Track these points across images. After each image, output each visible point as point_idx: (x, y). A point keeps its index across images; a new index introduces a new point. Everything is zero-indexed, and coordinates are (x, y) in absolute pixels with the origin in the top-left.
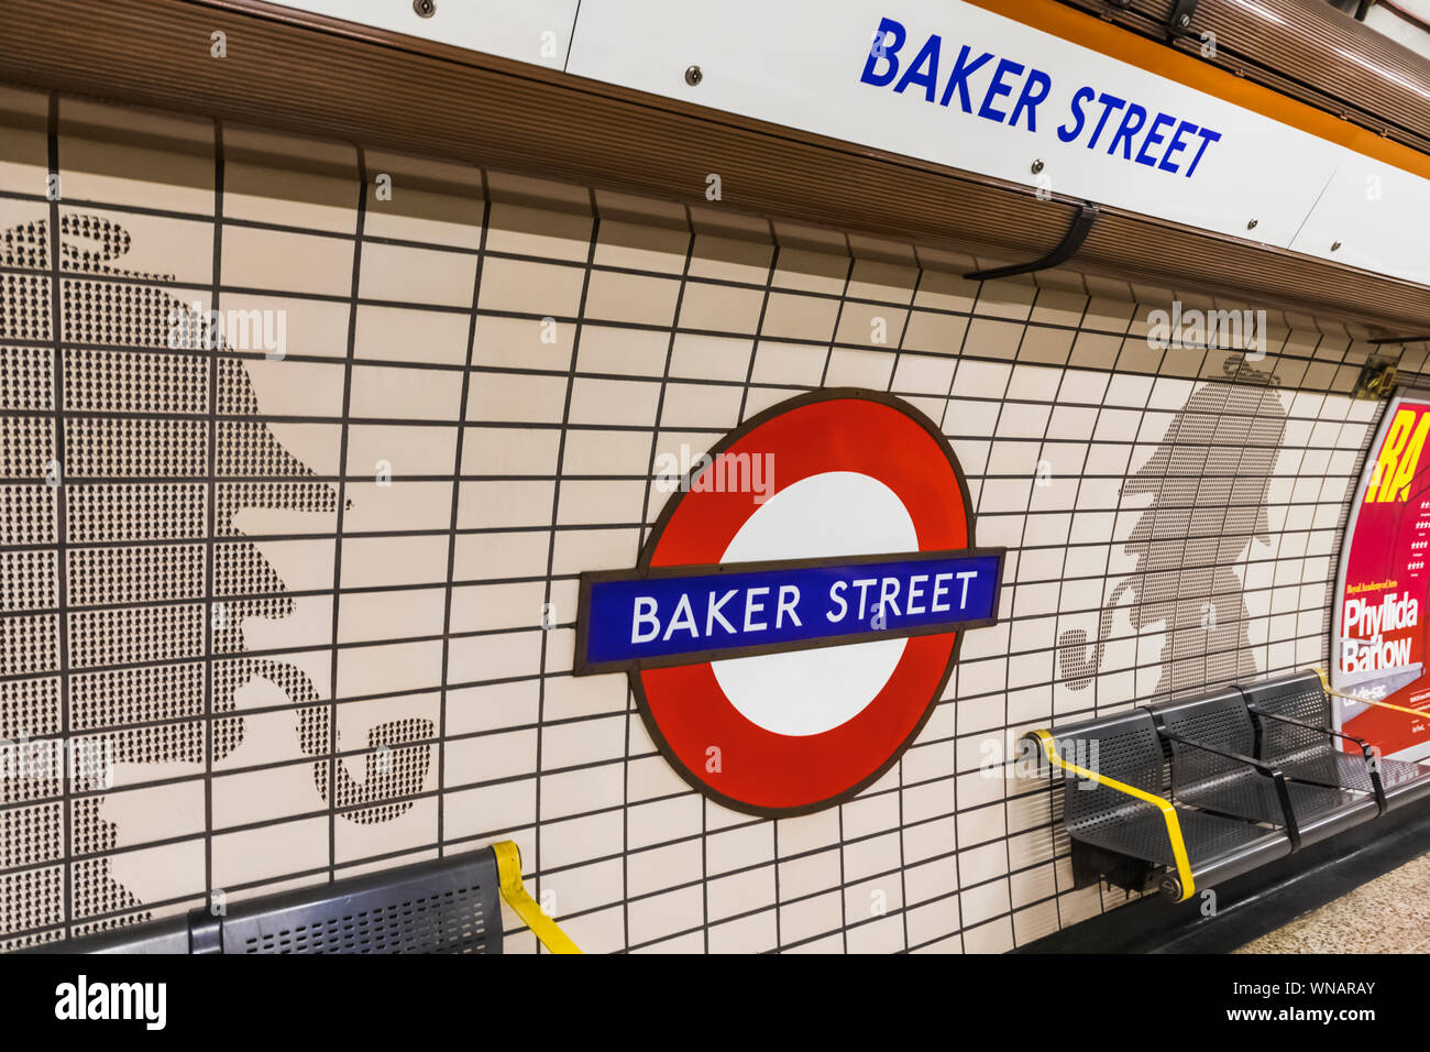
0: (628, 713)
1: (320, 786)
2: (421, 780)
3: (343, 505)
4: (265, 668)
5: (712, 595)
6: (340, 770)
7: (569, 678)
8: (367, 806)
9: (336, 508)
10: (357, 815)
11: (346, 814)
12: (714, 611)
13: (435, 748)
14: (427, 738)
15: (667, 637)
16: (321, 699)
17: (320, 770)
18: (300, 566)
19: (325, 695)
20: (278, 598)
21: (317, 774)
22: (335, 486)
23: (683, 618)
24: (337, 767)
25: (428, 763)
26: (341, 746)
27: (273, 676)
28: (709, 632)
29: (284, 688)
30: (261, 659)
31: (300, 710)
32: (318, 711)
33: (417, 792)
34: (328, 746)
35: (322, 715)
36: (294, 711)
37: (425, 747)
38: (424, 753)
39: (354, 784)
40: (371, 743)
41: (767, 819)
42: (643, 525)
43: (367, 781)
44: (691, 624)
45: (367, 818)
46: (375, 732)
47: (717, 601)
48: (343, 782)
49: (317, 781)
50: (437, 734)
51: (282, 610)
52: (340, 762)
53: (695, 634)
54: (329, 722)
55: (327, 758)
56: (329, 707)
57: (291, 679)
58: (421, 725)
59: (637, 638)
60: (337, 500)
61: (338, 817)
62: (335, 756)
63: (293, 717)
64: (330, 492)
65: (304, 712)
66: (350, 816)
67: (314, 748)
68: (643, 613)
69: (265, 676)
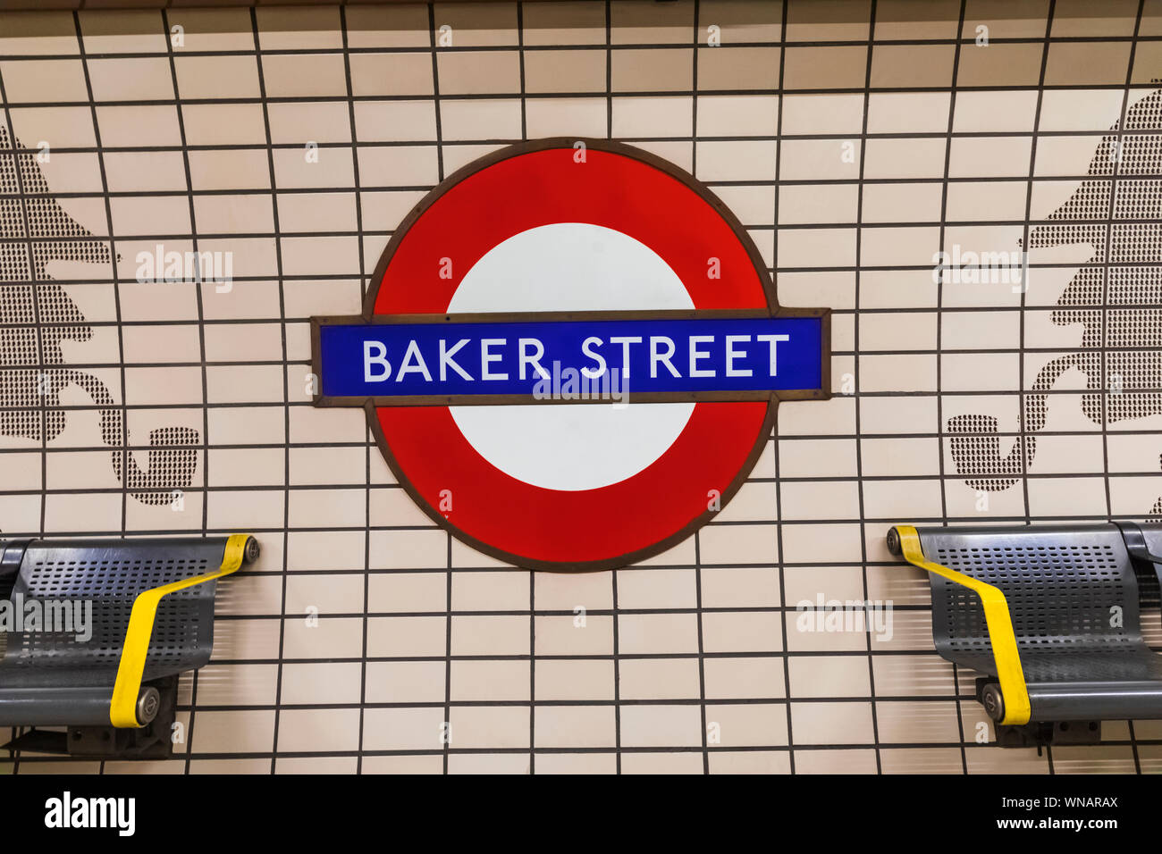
0: (367, 444)
1: (117, 470)
2: (190, 477)
3: (115, 258)
4: (77, 378)
5: (442, 343)
6: (130, 460)
7: (311, 408)
8: (150, 490)
9: (111, 260)
10: (142, 496)
11: (134, 494)
12: (446, 358)
13: (200, 453)
14: (194, 444)
15: (400, 378)
16: (115, 404)
17: (116, 458)
18: (93, 303)
19: (118, 402)
20: (82, 327)
21: (114, 460)
22: (107, 244)
23: (413, 362)
24: (128, 457)
25: (195, 464)
26: (132, 442)
27: (82, 383)
28: (443, 377)
29: (90, 393)
30: (74, 370)
31: (102, 411)
32: (114, 412)
33: (187, 486)
34: (122, 440)
35: (116, 416)
36: (97, 411)
37: (193, 451)
38: (193, 456)
39: (140, 472)
40: (152, 442)
41: (522, 569)
42: (362, 276)
43: (150, 472)
44: (422, 368)
45: (149, 500)
46: (154, 434)
47: (448, 349)
48: (132, 470)
49: (114, 466)
50: (201, 443)
51: (84, 335)
52: (130, 454)
53: (428, 378)
54: (121, 422)
55: (121, 450)
56: (121, 411)
57: (94, 387)
58: (189, 433)
59: (369, 378)
60: (110, 254)
61: (128, 495)
62: (127, 449)
63: (96, 415)
64: (104, 249)
65: (104, 412)
66: (137, 496)
67: (112, 441)
68: (374, 354)
69: (77, 383)
